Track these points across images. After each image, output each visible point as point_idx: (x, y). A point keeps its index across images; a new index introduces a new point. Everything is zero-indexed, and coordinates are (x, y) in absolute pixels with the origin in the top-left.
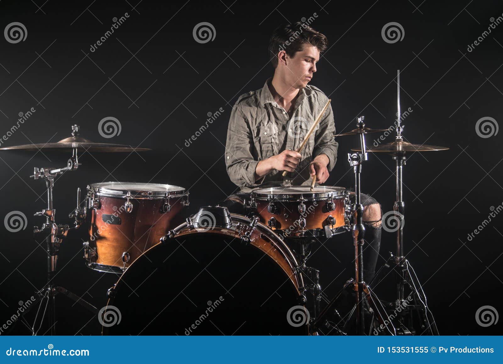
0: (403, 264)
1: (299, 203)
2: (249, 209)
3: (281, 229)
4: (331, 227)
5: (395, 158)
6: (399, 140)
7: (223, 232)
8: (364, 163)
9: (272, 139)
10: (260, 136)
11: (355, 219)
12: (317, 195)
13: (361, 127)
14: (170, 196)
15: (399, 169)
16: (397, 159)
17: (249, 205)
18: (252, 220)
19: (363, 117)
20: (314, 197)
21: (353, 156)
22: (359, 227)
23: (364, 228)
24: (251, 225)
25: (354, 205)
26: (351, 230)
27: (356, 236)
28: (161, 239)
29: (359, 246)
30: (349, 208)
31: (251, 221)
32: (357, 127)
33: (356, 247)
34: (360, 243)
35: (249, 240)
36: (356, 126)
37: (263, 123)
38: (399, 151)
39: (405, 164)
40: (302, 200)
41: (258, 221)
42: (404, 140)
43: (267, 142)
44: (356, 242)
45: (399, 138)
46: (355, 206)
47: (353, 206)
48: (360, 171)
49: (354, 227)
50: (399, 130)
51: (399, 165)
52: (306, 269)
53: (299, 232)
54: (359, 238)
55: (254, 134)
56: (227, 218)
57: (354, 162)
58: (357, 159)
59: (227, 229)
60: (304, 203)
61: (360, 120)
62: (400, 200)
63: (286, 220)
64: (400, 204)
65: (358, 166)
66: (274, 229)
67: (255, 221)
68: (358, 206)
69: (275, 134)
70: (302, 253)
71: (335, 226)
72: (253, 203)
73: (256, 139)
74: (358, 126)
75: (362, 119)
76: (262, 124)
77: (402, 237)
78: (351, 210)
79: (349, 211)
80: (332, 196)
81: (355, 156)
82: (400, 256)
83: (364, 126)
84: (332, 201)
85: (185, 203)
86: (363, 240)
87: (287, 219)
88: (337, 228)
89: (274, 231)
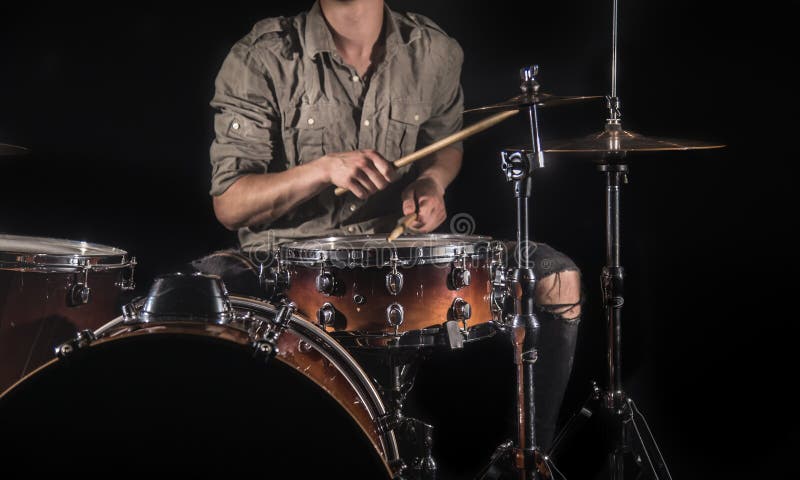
0: (621, 409)
1: (388, 269)
2: (272, 285)
3: (347, 330)
4: (460, 323)
5: (604, 168)
6: (613, 128)
7: (209, 332)
8: (537, 174)
9: (325, 135)
10: (298, 126)
11: (517, 304)
12: (427, 250)
13: (530, 91)
14: (89, 267)
15: (613, 192)
16: (607, 168)
17: (271, 276)
18: (279, 308)
19: (536, 68)
20: (422, 255)
21: (513, 158)
22: (525, 320)
23: (535, 324)
24: (278, 320)
25: (514, 271)
26: (510, 329)
27: (518, 343)
28: (57, 350)
29: (526, 365)
30: (503, 278)
31: (276, 312)
32: (521, 92)
33: (520, 368)
34: (527, 357)
35: (273, 351)
36: (521, 90)
37: (307, 98)
38: (613, 151)
39: (626, 181)
40: (394, 262)
41: (293, 312)
42: (624, 129)
43: (311, 142)
44: (520, 356)
45: (614, 122)
46: (516, 275)
47: (512, 273)
48: (528, 193)
49: (516, 322)
50: (613, 106)
51: (613, 184)
52: (404, 423)
53: (389, 337)
54: (526, 346)
55: (287, 121)
56: (220, 302)
57: (516, 171)
58: (523, 166)
59: (219, 325)
60: (400, 269)
61: (528, 74)
62: (615, 264)
63: (358, 309)
64: (613, 271)
65: (524, 182)
66: (330, 329)
67: (287, 309)
68: (524, 273)
69: (332, 126)
70: (394, 385)
71: (470, 323)
72: (281, 273)
73: (288, 132)
74: (524, 89)
75: (532, 73)
76: (303, 99)
77: (618, 347)
78: (508, 283)
79: (503, 285)
80: (463, 253)
81: (517, 157)
82: (616, 389)
83: (536, 88)
84: (462, 265)
85: (126, 285)
86: (534, 352)
87: (359, 306)
88: (473, 327)
89: (331, 334)
